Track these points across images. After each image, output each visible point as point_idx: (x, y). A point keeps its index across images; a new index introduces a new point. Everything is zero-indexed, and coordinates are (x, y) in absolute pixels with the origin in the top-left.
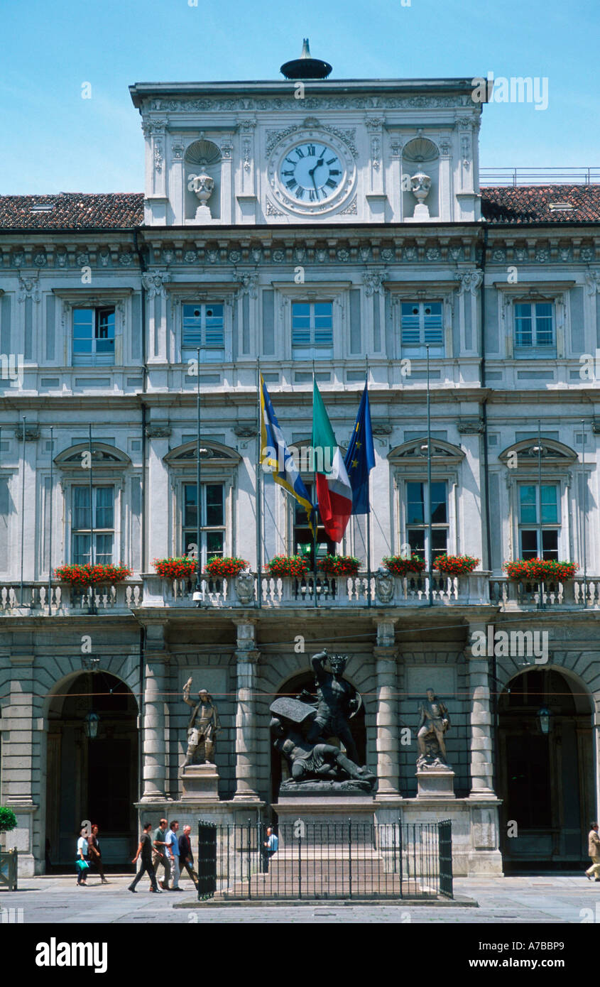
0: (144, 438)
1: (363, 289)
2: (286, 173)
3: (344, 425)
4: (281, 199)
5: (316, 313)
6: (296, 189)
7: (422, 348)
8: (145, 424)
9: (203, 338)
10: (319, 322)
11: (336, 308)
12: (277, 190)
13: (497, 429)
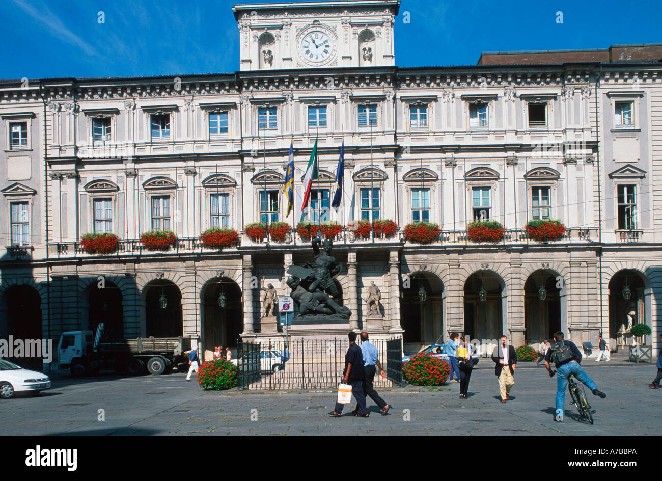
0: (242, 171)
1: (341, 100)
2: (305, 47)
3: (332, 164)
4: (302, 58)
5: (320, 112)
6: (309, 54)
7: (368, 128)
8: (242, 165)
9: (268, 126)
10: (321, 117)
11: (328, 109)
12: (300, 55)
13: (402, 164)
